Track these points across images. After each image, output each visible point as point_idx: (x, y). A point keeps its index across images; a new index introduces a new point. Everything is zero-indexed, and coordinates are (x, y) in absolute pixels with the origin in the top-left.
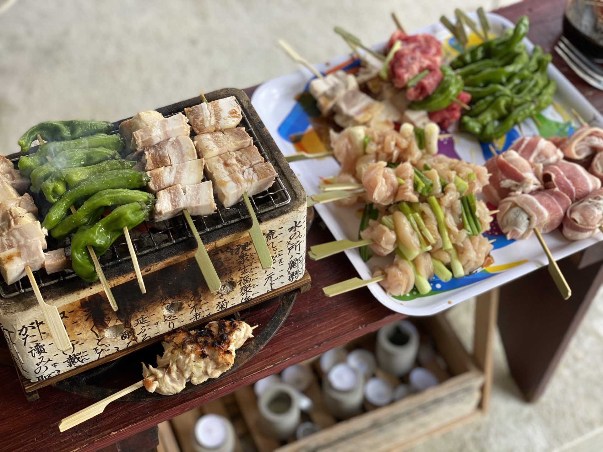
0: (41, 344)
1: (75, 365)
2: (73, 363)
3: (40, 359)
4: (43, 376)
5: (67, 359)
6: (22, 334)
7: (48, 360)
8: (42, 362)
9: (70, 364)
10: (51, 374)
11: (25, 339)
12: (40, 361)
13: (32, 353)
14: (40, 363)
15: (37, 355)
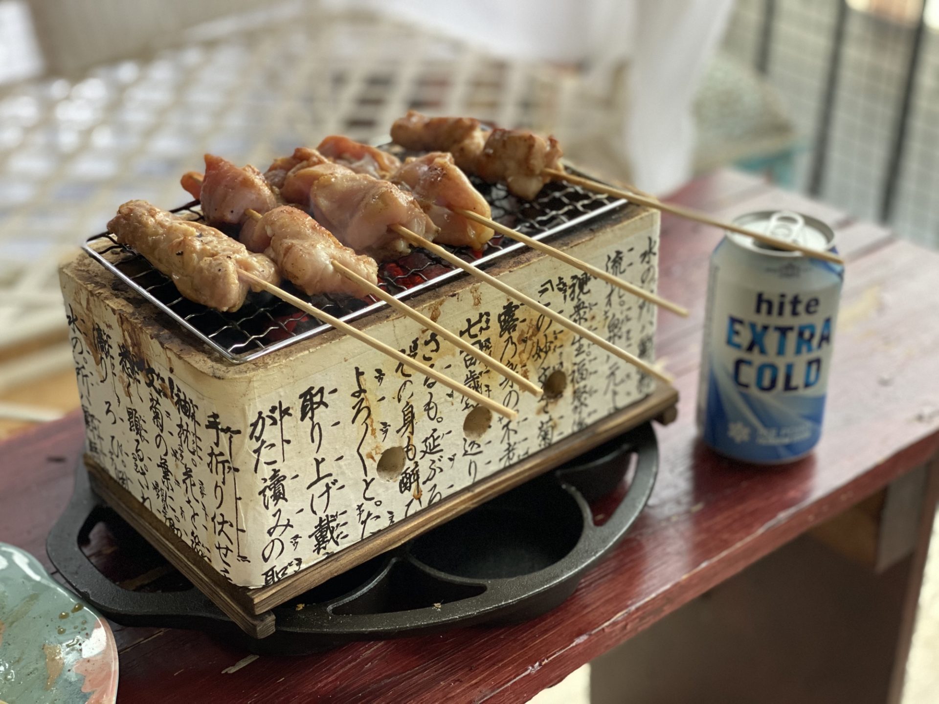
0: (280, 474)
1: (325, 548)
2: (324, 542)
3: (274, 515)
4: (275, 570)
5: (316, 527)
6: (256, 437)
7: (286, 523)
8: (277, 526)
9: (319, 544)
10: (286, 568)
11: (257, 451)
12: (274, 525)
13: (265, 496)
14: (274, 528)
15: (271, 502)
